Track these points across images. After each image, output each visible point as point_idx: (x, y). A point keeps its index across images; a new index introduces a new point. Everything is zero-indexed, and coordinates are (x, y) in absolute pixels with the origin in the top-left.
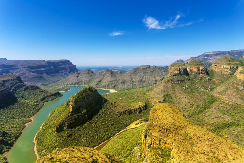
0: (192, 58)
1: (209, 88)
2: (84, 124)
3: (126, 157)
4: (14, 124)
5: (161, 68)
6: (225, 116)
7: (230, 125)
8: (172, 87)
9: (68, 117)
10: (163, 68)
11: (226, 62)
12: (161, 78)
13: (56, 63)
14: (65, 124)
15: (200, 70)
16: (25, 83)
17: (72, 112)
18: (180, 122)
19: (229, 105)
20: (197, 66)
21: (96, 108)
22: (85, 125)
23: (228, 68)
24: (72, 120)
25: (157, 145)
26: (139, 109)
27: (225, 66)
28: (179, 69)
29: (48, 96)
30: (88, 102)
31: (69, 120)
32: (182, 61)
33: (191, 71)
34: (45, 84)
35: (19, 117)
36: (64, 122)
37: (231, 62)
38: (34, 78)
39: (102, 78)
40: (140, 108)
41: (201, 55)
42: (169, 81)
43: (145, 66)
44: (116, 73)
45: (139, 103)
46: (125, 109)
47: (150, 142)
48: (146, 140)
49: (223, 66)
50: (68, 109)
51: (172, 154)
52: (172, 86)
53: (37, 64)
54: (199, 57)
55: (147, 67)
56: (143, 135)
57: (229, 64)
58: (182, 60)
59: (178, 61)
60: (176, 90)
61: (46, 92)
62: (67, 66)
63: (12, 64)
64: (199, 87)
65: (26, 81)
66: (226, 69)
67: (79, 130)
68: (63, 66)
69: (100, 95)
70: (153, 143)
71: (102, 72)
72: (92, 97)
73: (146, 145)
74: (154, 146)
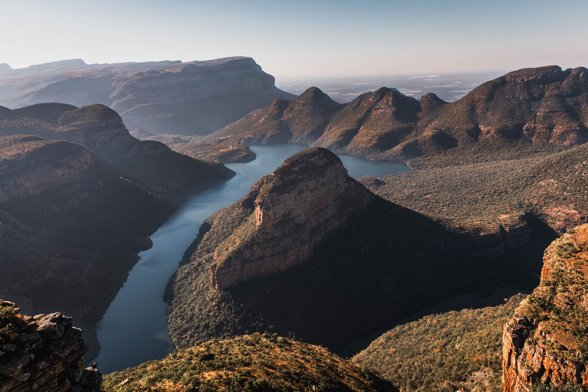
25: (567, 379)
30: (313, 201)
39: (361, 121)
45: (502, 217)
47: (534, 362)
48: (521, 357)
50: (250, 218)
56: (508, 334)
70: (551, 372)
71: (362, 98)
72: (328, 187)
73: (517, 370)
74: (553, 381)
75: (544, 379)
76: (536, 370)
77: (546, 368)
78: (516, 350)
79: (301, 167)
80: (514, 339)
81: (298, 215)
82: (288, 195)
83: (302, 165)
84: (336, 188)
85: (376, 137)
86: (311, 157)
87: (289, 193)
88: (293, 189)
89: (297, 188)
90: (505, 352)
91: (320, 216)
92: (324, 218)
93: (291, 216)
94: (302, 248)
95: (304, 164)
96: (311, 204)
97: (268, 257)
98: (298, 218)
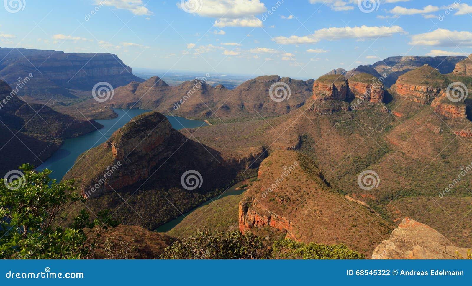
1: (383, 126)
5: (301, 83)
6: (400, 179)
7: (406, 194)
8: (315, 121)
10: (305, 82)
11: (421, 79)
12: (299, 103)
15: (372, 91)
16: (21, 98)
18: (310, 186)
19: (412, 159)
20: (367, 84)
21: (165, 154)
23: (422, 91)
25: (264, 224)
26: (249, 159)
27: (418, 87)
28: (334, 86)
32: (343, 72)
33: (355, 92)
34: (66, 103)
37: (429, 80)
40: (252, 158)
41: (380, 62)
42: (311, 110)
43: (270, 77)
44: (212, 87)
47: (251, 218)
48: (246, 217)
49: (414, 87)
50: (109, 154)
52: (315, 119)
54: (375, 65)
55: (274, 79)
56: (241, 206)
57: (426, 83)
58: (344, 70)
59: (335, 71)
60: (322, 127)
64: (365, 125)
66: (418, 93)
69: (174, 129)
70: (258, 221)
71: (183, 84)
72: (159, 134)
73: (244, 223)
74: (259, 226)
75: (255, 225)
76: (252, 222)
77: (256, 220)
78: (244, 214)
79: (143, 123)
80: (243, 208)
81: (141, 151)
82: (134, 139)
83: (143, 121)
84: (165, 135)
85: (191, 107)
86: (149, 117)
87: (134, 138)
88: (137, 136)
89: (140, 135)
90: (240, 215)
91: (155, 151)
92: (157, 152)
93: (136, 152)
94: (143, 170)
95: (145, 121)
96: (149, 144)
97: (121, 177)
98: (140, 153)
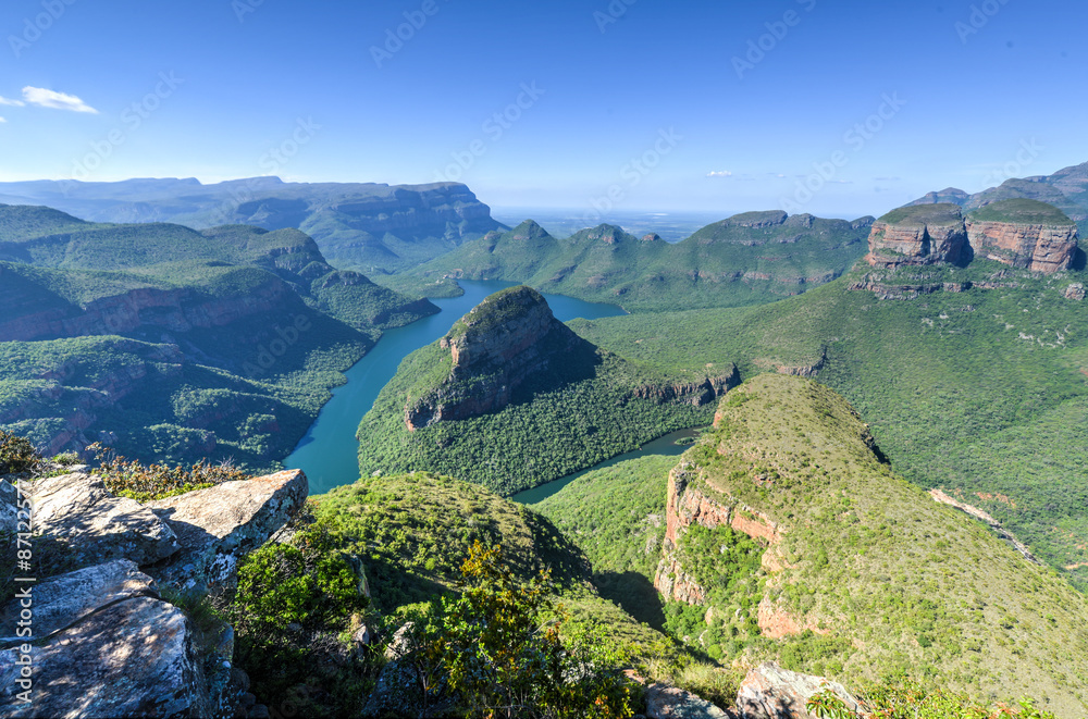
0: (1013, 184)
1: (1063, 332)
2: (495, 414)
3: (610, 540)
4: (303, 384)
5: (839, 227)
8: (867, 314)
9: (447, 383)
10: (849, 225)
12: (832, 271)
13: (426, 194)
14: (434, 404)
15: (1039, 243)
16: (329, 262)
17: (457, 370)
18: (831, 457)
20: (1026, 226)
21: (538, 365)
22: (498, 416)
24: (456, 396)
25: (719, 520)
26: (701, 387)
28: (926, 233)
29: (394, 311)
30: (513, 342)
31: (448, 392)
32: (957, 196)
33: (988, 247)
34: (389, 270)
35: (317, 367)
36: (433, 398)
38: (357, 246)
39: (579, 259)
40: (708, 385)
41: (1073, 169)
42: (859, 288)
43: (764, 214)
44: (635, 240)
45: (710, 365)
46: (647, 383)
47: (693, 505)
48: (682, 500)
50: (446, 358)
51: (766, 560)
52: (869, 308)
53: (365, 199)
54: (1059, 176)
55: (771, 218)
56: (673, 479)
58: (962, 192)
59: (935, 195)
61: (390, 295)
62: (459, 208)
63: (295, 196)
64: (1008, 327)
65: (332, 256)
67: (478, 430)
68: (446, 207)
69: (556, 320)
70: (706, 514)
71: (580, 235)
72: (530, 328)
73: (678, 513)
74: (708, 522)
75: (699, 520)
76: (694, 513)
77: (702, 511)
78: (679, 494)
80: (677, 483)
81: (497, 357)
82: (487, 335)
84: (540, 330)
85: (592, 277)
87: (487, 332)
88: (491, 329)
90: (670, 495)
91: (520, 358)
92: (524, 360)
93: (488, 357)
96: (511, 345)
98: (495, 359)
